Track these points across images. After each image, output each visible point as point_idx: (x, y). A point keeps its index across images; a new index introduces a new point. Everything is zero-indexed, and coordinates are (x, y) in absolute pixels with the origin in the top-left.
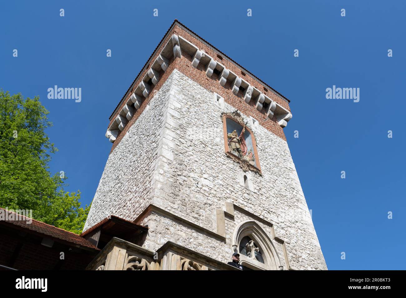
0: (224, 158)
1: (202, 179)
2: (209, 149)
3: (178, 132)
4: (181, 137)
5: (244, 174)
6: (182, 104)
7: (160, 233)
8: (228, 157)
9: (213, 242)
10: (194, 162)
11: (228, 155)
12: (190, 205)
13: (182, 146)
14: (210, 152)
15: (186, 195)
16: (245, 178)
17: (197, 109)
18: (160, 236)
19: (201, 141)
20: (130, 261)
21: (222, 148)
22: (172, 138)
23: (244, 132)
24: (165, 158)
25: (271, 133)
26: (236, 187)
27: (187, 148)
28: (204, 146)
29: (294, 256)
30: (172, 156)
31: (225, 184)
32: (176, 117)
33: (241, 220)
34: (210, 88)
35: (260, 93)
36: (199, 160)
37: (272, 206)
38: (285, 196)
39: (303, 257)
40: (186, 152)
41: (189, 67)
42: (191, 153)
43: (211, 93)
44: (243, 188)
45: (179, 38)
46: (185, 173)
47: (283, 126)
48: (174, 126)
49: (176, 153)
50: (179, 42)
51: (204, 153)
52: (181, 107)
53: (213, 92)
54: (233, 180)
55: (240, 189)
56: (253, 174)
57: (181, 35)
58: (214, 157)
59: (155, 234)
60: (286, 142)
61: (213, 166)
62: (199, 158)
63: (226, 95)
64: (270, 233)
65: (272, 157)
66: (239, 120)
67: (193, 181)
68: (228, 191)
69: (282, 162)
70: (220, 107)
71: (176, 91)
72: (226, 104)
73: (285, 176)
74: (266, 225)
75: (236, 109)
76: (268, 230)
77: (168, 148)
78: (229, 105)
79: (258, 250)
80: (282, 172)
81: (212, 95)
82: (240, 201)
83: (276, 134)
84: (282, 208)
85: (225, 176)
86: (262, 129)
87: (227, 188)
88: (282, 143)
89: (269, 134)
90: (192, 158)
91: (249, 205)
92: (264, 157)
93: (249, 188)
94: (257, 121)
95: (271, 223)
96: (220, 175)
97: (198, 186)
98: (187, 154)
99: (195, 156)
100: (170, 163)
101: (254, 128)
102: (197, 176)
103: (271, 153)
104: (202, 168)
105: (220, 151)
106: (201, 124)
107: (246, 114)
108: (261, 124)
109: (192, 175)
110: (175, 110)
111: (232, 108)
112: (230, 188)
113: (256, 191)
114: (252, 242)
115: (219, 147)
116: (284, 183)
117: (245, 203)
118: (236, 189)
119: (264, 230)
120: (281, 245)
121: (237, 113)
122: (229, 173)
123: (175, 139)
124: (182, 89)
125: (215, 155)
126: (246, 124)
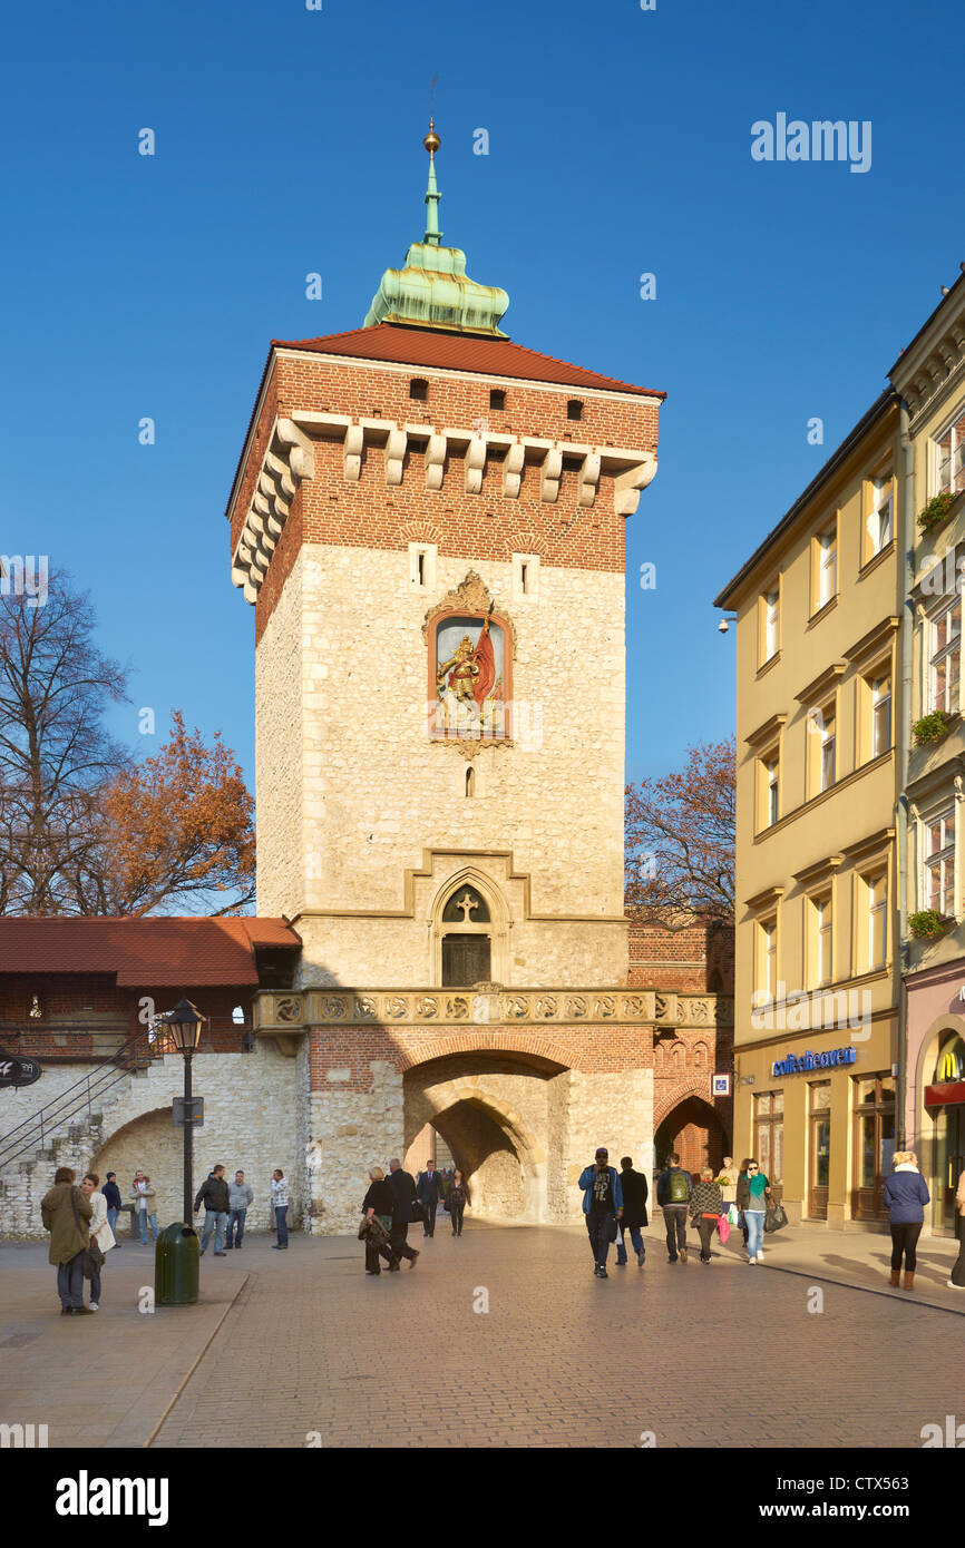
0: (426, 751)
1: (380, 823)
2: (393, 747)
3: (329, 746)
5: (469, 764)
6: (330, 660)
8: (433, 742)
9: (396, 927)
11: (432, 738)
12: (360, 882)
13: (339, 775)
15: (352, 869)
16: (469, 771)
20: (280, 1004)
21: (421, 728)
22: (318, 770)
23: (486, 632)
24: (312, 818)
25: (574, 573)
26: (448, 806)
30: (324, 807)
32: (320, 709)
33: (446, 874)
34: (398, 539)
35: (549, 450)
36: (373, 787)
40: (349, 784)
41: (336, 500)
42: (357, 781)
43: (401, 554)
44: (462, 801)
46: (350, 827)
47: (625, 515)
48: (319, 737)
49: (329, 797)
50: (296, 438)
51: (382, 763)
53: (405, 548)
54: (443, 794)
55: (453, 806)
56: (491, 753)
60: (621, 577)
61: (400, 786)
62: (372, 783)
63: (445, 527)
64: (502, 871)
65: (557, 667)
66: (474, 605)
67: (362, 836)
68: (429, 824)
69: (588, 664)
70: (423, 593)
71: (313, 630)
72: (442, 565)
73: (582, 708)
74: (496, 860)
75: (473, 561)
76: (498, 867)
77: (315, 795)
78: (451, 560)
79: (476, 905)
80: (578, 701)
81: (404, 561)
82: (454, 832)
83: (592, 567)
84: (549, 802)
85: (425, 793)
86: (545, 580)
87: (428, 818)
88: (606, 590)
89: (567, 584)
90: (358, 791)
91: (472, 830)
92: (533, 682)
93: (476, 794)
94: (534, 560)
95: (510, 849)
96: (415, 799)
97: (372, 841)
98: (349, 789)
99: (365, 783)
100: (321, 824)
101: (518, 596)
102: (368, 825)
103: (556, 658)
104: (378, 802)
105: (417, 740)
106: (376, 688)
107: (501, 555)
108: (549, 560)
109: (361, 826)
110: (316, 691)
111: (458, 568)
112: (435, 815)
113: (492, 792)
114: (467, 896)
115: (415, 728)
116: (574, 731)
117: (463, 832)
118: (447, 812)
119: (490, 872)
120: (521, 883)
121: (470, 582)
122: (433, 781)
123: (325, 769)
124: (326, 609)
125: (405, 756)
126: (492, 607)
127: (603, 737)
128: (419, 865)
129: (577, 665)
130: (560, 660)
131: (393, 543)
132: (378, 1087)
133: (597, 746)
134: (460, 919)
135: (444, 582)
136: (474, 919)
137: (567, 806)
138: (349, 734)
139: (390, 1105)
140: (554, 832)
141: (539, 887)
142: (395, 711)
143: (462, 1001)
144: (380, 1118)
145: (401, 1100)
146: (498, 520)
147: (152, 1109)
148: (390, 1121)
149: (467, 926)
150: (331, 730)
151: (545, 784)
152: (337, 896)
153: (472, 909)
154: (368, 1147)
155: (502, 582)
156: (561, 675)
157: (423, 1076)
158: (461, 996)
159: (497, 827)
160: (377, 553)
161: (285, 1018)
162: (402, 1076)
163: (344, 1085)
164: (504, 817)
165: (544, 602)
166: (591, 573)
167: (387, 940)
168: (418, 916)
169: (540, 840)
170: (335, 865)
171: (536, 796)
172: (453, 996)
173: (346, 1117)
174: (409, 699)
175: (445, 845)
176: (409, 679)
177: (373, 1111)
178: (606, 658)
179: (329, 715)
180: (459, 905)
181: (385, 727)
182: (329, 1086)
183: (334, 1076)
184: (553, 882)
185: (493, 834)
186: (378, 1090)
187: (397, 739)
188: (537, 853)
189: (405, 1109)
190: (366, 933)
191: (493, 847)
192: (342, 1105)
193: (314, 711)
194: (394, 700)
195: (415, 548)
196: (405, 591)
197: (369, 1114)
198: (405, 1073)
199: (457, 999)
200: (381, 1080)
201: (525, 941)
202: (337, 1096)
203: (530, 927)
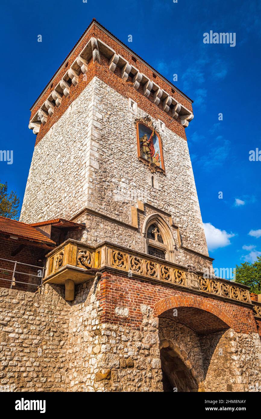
0: (137, 163)
1: (121, 182)
2: (125, 155)
3: (101, 142)
4: (104, 147)
5: (152, 175)
6: (103, 114)
7: (94, 229)
8: (140, 161)
10: (115, 169)
11: (140, 159)
12: (113, 205)
13: (105, 155)
14: (127, 158)
15: (109, 197)
16: (153, 178)
17: (115, 117)
18: (93, 231)
19: (119, 149)
20: (80, 253)
21: (136, 154)
22: (97, 149)
23: (153, 136)
24: (93, 167)
25: (174, 134)
26: (146, 187)
27: (109, 157)
28: (121, 153)
30: (98, 165)
31: (138, 185)
32: (99, 128)
33: (150, 214)
34: (125, 94)
35: (168, 96)
36: (118, 166)
37: (171, 200)
38: (182, 191)
39: (191, 237)
40: (108, 160)
41: (107, 72)
42: (112, 161)
43: (126, 99)
44: (151, 187)
45: (98, 41)
46: (109, 179)
47: (185, 127)
48: (98, 138)
49: (101, 162)
50: (97, 46)
51: (121, 159)
52: (102, 117)
53: (128, 98)
54: (144, 181)
55: (148, 188)
56: (158, 174)
57: (99, 38)
58: (129, 163)
59: (90, 230)
60: (186, 142)
63: (139, 100)
66: (149, 125)
72: (139, 109)
74: (166, 216)
75: (148, 114)
77: (95, 158)
78: (141, 110)
81: (127, 101)
82: (148, 198)
84: (179, 201)
85: (138, 178)
86: (167, 131)
87: (139, 189)
88: (183, 143)
90: (112, 165)
91: (155, 200)
92: (168, 158)
93: (156, 187)
94: (163, 124)
98: (109, 162)
101: (161, 131)
102: (116, 181)
103: (174, 155)
104: (120, 174)
105: (134, 157)
106: (119, 132)
107: (155, 117)
108: (168, 126)
111: (144, 114)
112: (142, 189)
117: (152, 200)
118: (146, 189)
121: (147, 119)
122: (140, 175)
123: (99, 150)
125: (130, 161)
126: (155, 128)
127: (190, 186)
132: (146, 326)
135: (140, 114)
137: (184, 205)
138: (109, 143)
140: (182, 213)
143: (181, 274)
144: (147, 352)
145: (158, 338)
146: (153, 108)
150: (103, 137)
154: (140, 380)
155: (156, 124)
158: (180, 271)
159: (164, 203)
160: (119, 94)
163: (126, 321)
165: (168, 137)
166: (178, 136)
168: (139, 231)
171: (174, 197)
172: (176, 270)
173: (126, 350)
176: (130, 135)
177: (143, 345)
178: (187, 162)
182: (116, 320)
183: (117, 311)
184: (185, 234)
185: (162, 205)
186: (145, 328)
190: (117, 230)
191: (163, 210)
192: (124, 338)
193: (96, 127)
195: (130, 100)
196: (128, 109)
197: (140, 348)
198: (159, 317)
200: (147, 321)
201: (181, 257)
202: (121, 329)
203: (182, 251)
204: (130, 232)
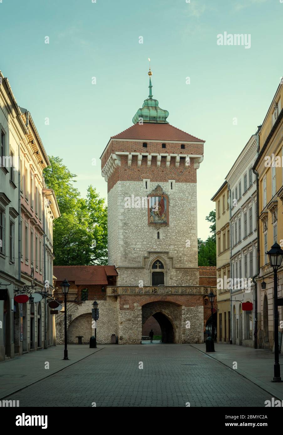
0: (148, 228)
1: (137, 246)
2: (140, 227)
3: (124, 228)
4: (126, 230)
5: (158, 231)
8: (149, 226)
12: (132, 260)
13: (127, 234)
15: (130, 257)
16: (158, 233)
20: (113, 290)
23: (162, 199)
25: (184, 184)
26: (153, 241)
28: (137, 227)
29: (179, 261)
30: (123, 242)
33: (152, 258)
35: (176, 156)
36: (135, 237)
39: (184, 259)
40: (129, 236)
41: (126, 170)
42: (131, 236)
43: (142, 182)
45: (117, 155)
46: (129, 247)
49: (124, 239)
50: (116, 158)
52: (125, 210)
53: (142, 180)
54: (152, 238)
55: (155, 241)
56: (163, 228)
57: (117, 151)
61: (141, 237)
62: (135, 236)
63: (152, 175)
64: (166, 257)
65: (180, 206)
66: (159, 193)
67: (132, 249)
68: (148, 246)
69: (187, 206)
70: (147, 191)
71: (120, 201)
72: (151, 184)
73: (186, 216)
74: (165, 254)
75: (159, 183)
76: (166, 256)
78: (153, 183)
79: (160, 265)
80: (185, 215)
81: (142, 183)
82: (154, 247)
83: (188, 182)
84: (178, 239)
85: (147, 238)
86: (177, 186)
87: (148, 244)
88: (192, 187)
89: (182, 186)
90: (131, 238)
91: (159, 247)
92: (174, 210)
93: (160, 238)
94: (174, 181)
95: (169, 251)
96: (145, 239)
97: (135, 250)
98: (129, 237)
99: (133, 236)
100: (122, 246)
101: (170, 190)
102: (134, 246)
103: (180, 204)
104: (136, 241)
105: (145, 225)
106: (135, 214)
107: (166, 180)
108: (177, 181)
109: (132, 246)
110: (121, 215)
111: (155, 184)
112: (149, 244)
113: (164, 238)
114: (158, 263)
115: (145, 223)
116: (184, 222)
117: (156, 247)
118: (153, 242)
119: (163, 257)
120: (171, 259)
121: (158, 187)
122: (149, 235)
123: (123, 233)
124: (123, 196)
125: (143, 229)
126: (163, 193)
127: (192, 223)
128: (146, 255)
129: (185, 206)
130: (181, 205)
131: (139, 179)
133: (190, 225)
134: (157, 268)
135: (152, 188)
136: (160, 268)
137: (183, 240)
138: (129, 225)
139: (138, 314)
140: (180, 246)
141: (176, 260)
142: (140, 219)
143: (156, 289)
144: (136, 317)
145: (141, 313)
146: (165, 172)
147: (83, 314)
148: (139, 318)
149: (158, 270)
150: (125, 224)
151: (177, 235)
152: (126, 263)
153: (159, 266)
154: (133, 324)
155: (166, 187)
156: (181, 208)
157: (147, 307)
158: (156, 288)
159: (165, 246)
160: (136, 182)
161: (114, 293)
162: (141, 307)
163: (128, 309)
164: (167, 243)
165: (177, 191)
166: (188, 184)
167: (138, 273)
168: (146, 268)
169: (176, 249)
170: (125, 256)
171: (175, 238)
172: (153, 288)
173: (128, 317)
174: (143, 216)
175: (152, 250)
176: (143, 211)
177: (135, 315)
178: (192, 204)
179: (124, 220)
180: (156, 265)
181: (137, 223)
182: (125, 309)
183: (125, 307)
184: (179, 259)
185: (164, 247)
186: (136, 310)
187: (140, 225)
188: (176, 252)
189: (142, 315)
190: (133, 272)
191: (164, 250)
192: (127, 314)
193: (121, 220)
194: (140, 216)
195: (144, 180)
196: (142, 190)
197: (133, 316)
199: (154, 289)
200: (136, 308)
201: (172, 273)
202: (126, 311)
203: (174, 270)
204: (141, 270)
